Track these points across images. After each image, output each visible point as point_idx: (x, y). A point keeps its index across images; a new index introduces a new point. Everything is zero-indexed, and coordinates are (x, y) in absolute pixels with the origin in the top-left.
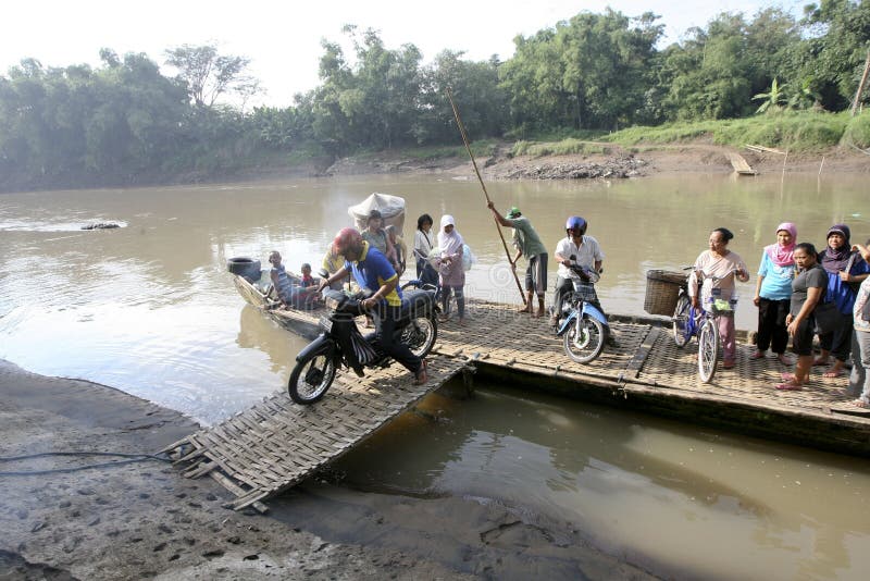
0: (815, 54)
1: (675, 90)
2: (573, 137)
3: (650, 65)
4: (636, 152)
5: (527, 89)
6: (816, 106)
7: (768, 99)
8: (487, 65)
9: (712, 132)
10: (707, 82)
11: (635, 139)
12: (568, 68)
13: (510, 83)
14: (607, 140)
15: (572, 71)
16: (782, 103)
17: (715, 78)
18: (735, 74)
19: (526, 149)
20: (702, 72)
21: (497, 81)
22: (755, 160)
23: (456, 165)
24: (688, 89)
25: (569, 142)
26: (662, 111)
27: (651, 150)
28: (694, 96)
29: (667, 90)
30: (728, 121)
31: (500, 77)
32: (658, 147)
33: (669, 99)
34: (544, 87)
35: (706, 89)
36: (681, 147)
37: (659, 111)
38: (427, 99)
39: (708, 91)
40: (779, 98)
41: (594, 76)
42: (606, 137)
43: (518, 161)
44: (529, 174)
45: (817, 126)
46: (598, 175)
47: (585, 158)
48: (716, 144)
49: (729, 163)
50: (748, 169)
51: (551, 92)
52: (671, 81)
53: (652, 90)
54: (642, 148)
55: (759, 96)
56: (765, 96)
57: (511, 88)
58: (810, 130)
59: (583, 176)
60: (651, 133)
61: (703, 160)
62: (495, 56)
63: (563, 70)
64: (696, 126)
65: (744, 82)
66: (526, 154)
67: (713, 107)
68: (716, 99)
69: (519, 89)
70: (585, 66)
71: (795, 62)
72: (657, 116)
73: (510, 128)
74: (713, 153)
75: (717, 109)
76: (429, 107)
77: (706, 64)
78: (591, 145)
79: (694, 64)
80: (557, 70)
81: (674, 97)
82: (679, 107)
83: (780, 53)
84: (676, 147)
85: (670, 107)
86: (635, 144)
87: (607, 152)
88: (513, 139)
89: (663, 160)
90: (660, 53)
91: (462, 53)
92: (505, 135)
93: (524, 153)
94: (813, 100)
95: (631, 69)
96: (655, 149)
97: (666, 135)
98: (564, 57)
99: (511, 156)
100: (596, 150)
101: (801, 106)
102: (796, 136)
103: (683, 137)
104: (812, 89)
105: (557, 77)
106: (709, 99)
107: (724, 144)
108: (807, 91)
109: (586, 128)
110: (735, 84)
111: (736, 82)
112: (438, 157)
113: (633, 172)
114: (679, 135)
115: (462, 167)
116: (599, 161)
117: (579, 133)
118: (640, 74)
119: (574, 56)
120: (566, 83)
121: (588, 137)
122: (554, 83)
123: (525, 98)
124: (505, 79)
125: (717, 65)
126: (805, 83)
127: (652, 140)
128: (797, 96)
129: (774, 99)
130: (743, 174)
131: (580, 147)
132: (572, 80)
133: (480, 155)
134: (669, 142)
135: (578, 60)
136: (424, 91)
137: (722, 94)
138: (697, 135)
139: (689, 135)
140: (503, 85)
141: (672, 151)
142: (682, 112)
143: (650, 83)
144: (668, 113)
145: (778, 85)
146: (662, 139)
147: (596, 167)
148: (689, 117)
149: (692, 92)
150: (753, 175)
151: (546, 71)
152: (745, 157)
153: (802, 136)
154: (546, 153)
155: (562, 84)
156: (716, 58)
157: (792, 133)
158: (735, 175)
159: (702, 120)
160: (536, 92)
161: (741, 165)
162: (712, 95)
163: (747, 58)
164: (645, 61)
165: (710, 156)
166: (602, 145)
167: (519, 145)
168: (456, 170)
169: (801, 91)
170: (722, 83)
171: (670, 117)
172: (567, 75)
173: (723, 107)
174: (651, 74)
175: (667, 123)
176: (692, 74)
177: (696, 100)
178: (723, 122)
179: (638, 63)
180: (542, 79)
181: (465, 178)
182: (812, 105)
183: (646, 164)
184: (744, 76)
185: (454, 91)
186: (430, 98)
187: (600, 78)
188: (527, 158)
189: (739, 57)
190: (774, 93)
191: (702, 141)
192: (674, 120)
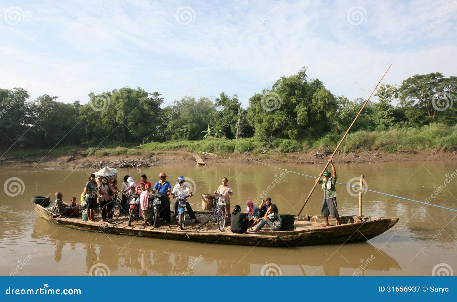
0: (222, 117)
1: (170, 126)
2: (121, 146)
3: (158, 115)
4: (153, 154)
5: (96, 120)
6: (224, 137)
7: (207, 133)
8: (72, 106)
9: (186, 146)
10: (183, 124)
11: (153, 148)
12: (119, 112)
13: (86, 116)
14: (139, 148)
15: (120, 113)
16: (212, 134)
17: (186, 123)
18: (194, 122)
19: (94, 152)
20: (180, 120)
21: (78, 115)
22: (205, 158)
23: (47, 161)
24: (175, 126)
25: (119, 149)
26: (164, 136)
27: (160, 153)
28: (178, 129)
29: (166, 126)
30: (193, 141)
31: (80, 113)
32: (164, 152)
33: (167, 130)
34: (105, 120)
35: (183, 127)
36: (174, 152)
37: (163, 135)
38: (30, 121)
39: (184, 128)
40: (211, 133)
41: (132, 117)
42: (139, 147)
43: (90, 159)
44: (95, 166)
45: (226, 144)
46: (135, 166)
47: (128, 157)
48: (189, 151)
49: (195, 160)
50: (202, 162)
51: (109, 123)
52: (167, 123)
53: (159, 126)
54: (156, 152)
55: (204, 131)
56: (206, 131)
57: (86, 119)
58: (223, 146)
59: (127, 166)
60: (160, 145)
61: (184, 158)
62: (77, 102)
63: (116, 113)
64: (180, 143)
65: (197, 125)
66: (94, 154)
67: (186, 135)
68: (187, 132)
69: (91, 120)
70: (127, 112)
71: (215, 119)
72: (162, 138)
73: (85, 141)
74: (188, 155)
75: (188, 136)
76: (31, 125)
77: (182, 116)
78: (130, 150)
79: (177, 116)
80: (112, 112)
81: (169, 130)
82: (172, 134)
83: (209, 115)
84: (171, 152)
85: (168, 134)
86: (153, 150)
87: (139, 154)
88: (86, 147)
89: (166, 158)
90: (162, 109)
91: (56, 98)
92: (82, 144)
93: (93, 154)
94: (223, 134)
95: (150, 115)
96: (162, 153)
97: (167, 146)
98: (116, 107)
99: (85, 156)
100: (133, 153)
101: (219, 136)
102: (219, 148)
103: (174, 148)
104: (222, 130)
105: (113, 116)
106: (184, 131)
107: (192, 151)
108: (220, 131)
109: (128, 142)
110: (194, 126)
111: (194, 125)
112: (35, 155)
113: (152, 164)
114: (173, 147)
115: (52, 162)
116: (135, 159)
117: (124, 144)
118: (154, 118)
119: (121, 106)
120: (117, 119)
121: (130, 146)
122: (111, 119)
123: (94, 125)
124: (82, 114)
125: (186, 117)
126: (219, 127)
127: (161, 149)
128: (217, 132)
129: (209, 133)
130: (201, 165)
131: (125, 151)
132: (120, 118)
133: (65, 155)
134: (168, 150)
135: (124, 109)
136: (28, 116)
137: (189, 130)
138: (181, 147)
139: (177, 147)
140: (82, 117)
141: (171, 154)
142: (173, 137)
143: (159, 122)
144: (167, 136)
145: (210, 128)
146: (165, 148)
147: (133, 162)
148: (177, 139)
149: (177, 128)
150: (205, 165)
151: (106, 113)
152: (201, 157)
153: (221, 148)
154: (106, 154)
155: (115, 119)
156: (186, 114)
157: (217, 147)
158: (198, 165)
159: (182, 140)
160: (101, 122)
161: (200, 161)
162: (185, 130)
163: (197, 116)
164: (155, 113)
165: (187, 157)
166: (136, 151)
167: (90, 150)
168: (48, 164)
169: (218, 131)
170: (189, 125)
171: (169, 138)
172: (118, 115)
173: (190, 135)
174: (159, 119)
175: (167, 141)
176: (176, 120)
177: (178, 132)
178: (191, 141)
179: (152, 113)
180: (104, 116)
181: (53, 169)
182: (223, 136)
183: (158, 160)
184: (197, 123)
185: (49, 118)
186: (31, 120)
187: (134, 118)
188: (95, 157)
189: (194, 115)
190: (209, 131)
191: (183, 150)
192: (170, 140)
